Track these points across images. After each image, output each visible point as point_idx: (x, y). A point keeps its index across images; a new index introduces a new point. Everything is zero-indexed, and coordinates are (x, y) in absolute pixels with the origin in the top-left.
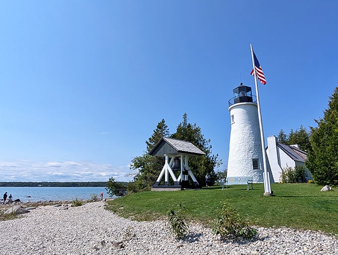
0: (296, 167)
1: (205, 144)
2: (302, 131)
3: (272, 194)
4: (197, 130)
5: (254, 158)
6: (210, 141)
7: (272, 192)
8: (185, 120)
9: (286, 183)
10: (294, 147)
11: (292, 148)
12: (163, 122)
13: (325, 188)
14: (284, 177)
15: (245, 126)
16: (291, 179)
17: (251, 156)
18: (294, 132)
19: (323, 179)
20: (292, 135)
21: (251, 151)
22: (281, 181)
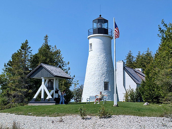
0: (137, 89)
1: (64, 65)
2: (148, 54)
3: (117, 106)
4: (58, 53)
5: (105, 81)
6: (68, 63)
7: (118, 105)
8: (46, 42)
9: (128, 102)
10: (138, 70)
11: (136, 72)
12: (27, 42)
13: (146, 104)
14: (126, 97)
15: (100, 54)
16: (132, 99)
17: (104, 79)
18: (141, 54)
19: (148, 99)
20: (139, 57)
21: (104, 76)
22: (124, 101)
